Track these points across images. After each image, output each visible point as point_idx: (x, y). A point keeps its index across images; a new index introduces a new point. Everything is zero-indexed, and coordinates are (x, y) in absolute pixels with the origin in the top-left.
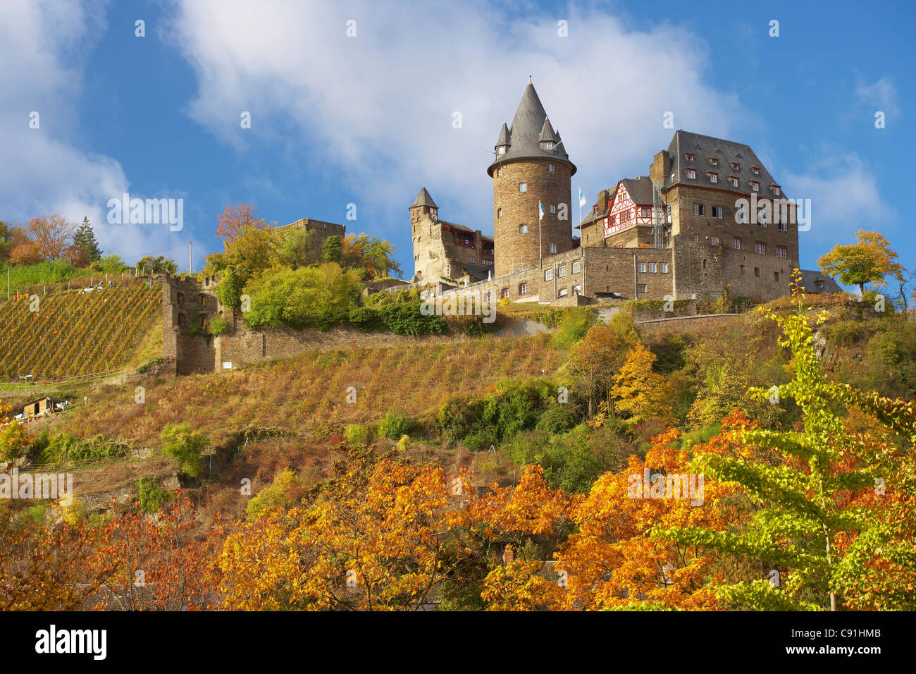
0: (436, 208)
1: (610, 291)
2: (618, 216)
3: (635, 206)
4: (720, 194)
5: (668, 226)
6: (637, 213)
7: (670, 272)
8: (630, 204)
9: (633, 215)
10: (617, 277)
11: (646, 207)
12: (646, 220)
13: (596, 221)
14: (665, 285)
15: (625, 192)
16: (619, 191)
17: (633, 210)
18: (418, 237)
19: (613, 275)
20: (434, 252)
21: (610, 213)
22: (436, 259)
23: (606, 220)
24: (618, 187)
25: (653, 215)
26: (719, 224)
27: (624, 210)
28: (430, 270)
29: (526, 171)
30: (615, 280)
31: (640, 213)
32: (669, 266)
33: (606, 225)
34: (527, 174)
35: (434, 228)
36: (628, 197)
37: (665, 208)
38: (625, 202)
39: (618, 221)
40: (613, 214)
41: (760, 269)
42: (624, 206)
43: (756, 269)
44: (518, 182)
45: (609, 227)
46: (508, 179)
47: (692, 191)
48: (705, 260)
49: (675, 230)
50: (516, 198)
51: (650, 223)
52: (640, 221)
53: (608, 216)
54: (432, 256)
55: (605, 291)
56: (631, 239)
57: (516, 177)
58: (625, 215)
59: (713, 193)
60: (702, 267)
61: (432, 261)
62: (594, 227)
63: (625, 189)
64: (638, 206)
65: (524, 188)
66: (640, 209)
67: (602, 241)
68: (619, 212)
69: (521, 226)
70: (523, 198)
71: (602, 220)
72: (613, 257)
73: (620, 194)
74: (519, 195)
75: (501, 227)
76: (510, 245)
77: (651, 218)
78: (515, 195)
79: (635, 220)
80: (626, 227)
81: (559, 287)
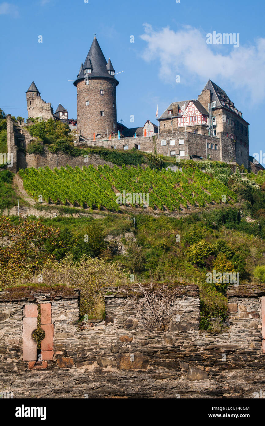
0: (40, 94)
1: (198, 155)
2: (188, 118)
3: (200, 114)
6: (201, 118)
7: (219, 150)
8: (197, 113)
9: (199, 119)
13: (172, 118)
14: (217, 155)
15: (193, 107)
16: (189, 106)
17: (199, 116)
18: (32, 108)
19: (198, 148)
21: (182, 115)
23: (179, 119)
26: (233, 129)
27: (192, 115)
29: (104, 84)
30: (199, 150)
31: (203, 119)
32: (218, 147)
33: (179, 121)
34: (104, 86)
36: (196, 109)
38: (193, 112)
39: (187, 120)
40: (185, 116)
44: (99, 89)
45: (181, 123)
46: (93, 87)
47: (226, 111)
48: (230, 146)
49: (219, 129)
50: (98, 97)
51: (206, 124)
52: (203, 123)
53: (181, 117)
55: (195, 155)
56: (198, 130)
57: (98, 86)
58: (193, 118)
59: (231, 113)
60: (229, 149)
62: (170, 121)
63: (194, 105)
64: (202, 115)
65: (103, 93)
66: (203, 117)
67: (176, 129)
68: (189, 116)
69: (101, 112)
70: (102, 98)
71: (177, 119)
72: (198, 139)
73: (189, 107)
74: (100, 96)
75: (88, 110)
76: (95, 121)
77: (206, 121)
78: (98, 95)
79: (200, 122)
80: (194, 124)
81: (171, 150)
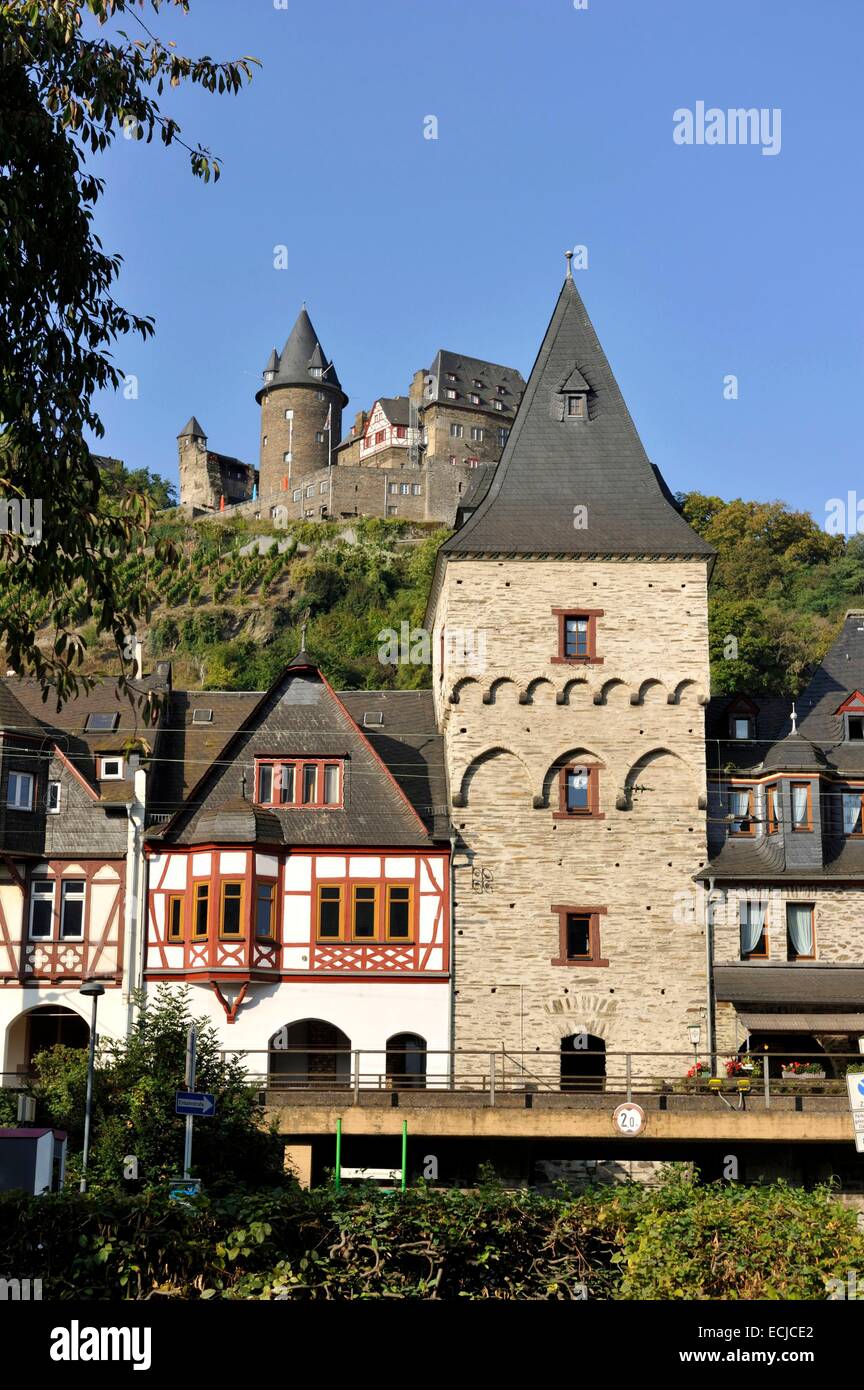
2: (374, 437)
3: (390, 425)
4: (480, 415)
5: (422, 448)
6: (391, 433)
7: (423, 495)
8: (386, 423)
9: (388, 435)
10: (366, 499)
11: (401, 427)
12: (401, 441)
14: (417, 508)
15: (381, 411)
16: (376, 410)
17: (388, 430)
19: (363, 496)
21: (365, 434)
22: (201, 489)
23: (362, 441)
24: (374, 407)
25: (409, 435)
26: (479, 446)
27: (380, 429)
29: (293, 398)
31: (395, 434)
32: (422, 488)
33: (362, 447)
34: (294, 400)
36: (384, 416)
37: (421, 427)
38: (381, 422)
39: (373, 442)
40: (369, 435)
42: (380, 426)
45: (365, 449)
46: (274, 406)
47: (449, 411)
48: (460, 483)
49: (430, 451)
50: (281, 425)
51: (405, 443)
52: (395, 442)
53: (364, 438)
56: (385, 460)
57: (282, 404)
58: (380, 436)
59: (473, 414)
60: (457, 491)
61: (197, 490)
63: (381, 408)
64: (394, 425)
65: (290, 414)
66: (395, 429)
68: (375, 432)
71: (359, 441)
72: (363, 476)
73: (376, 413)
77: (406, 438)
79: (390, 440)
80: (381, 448)
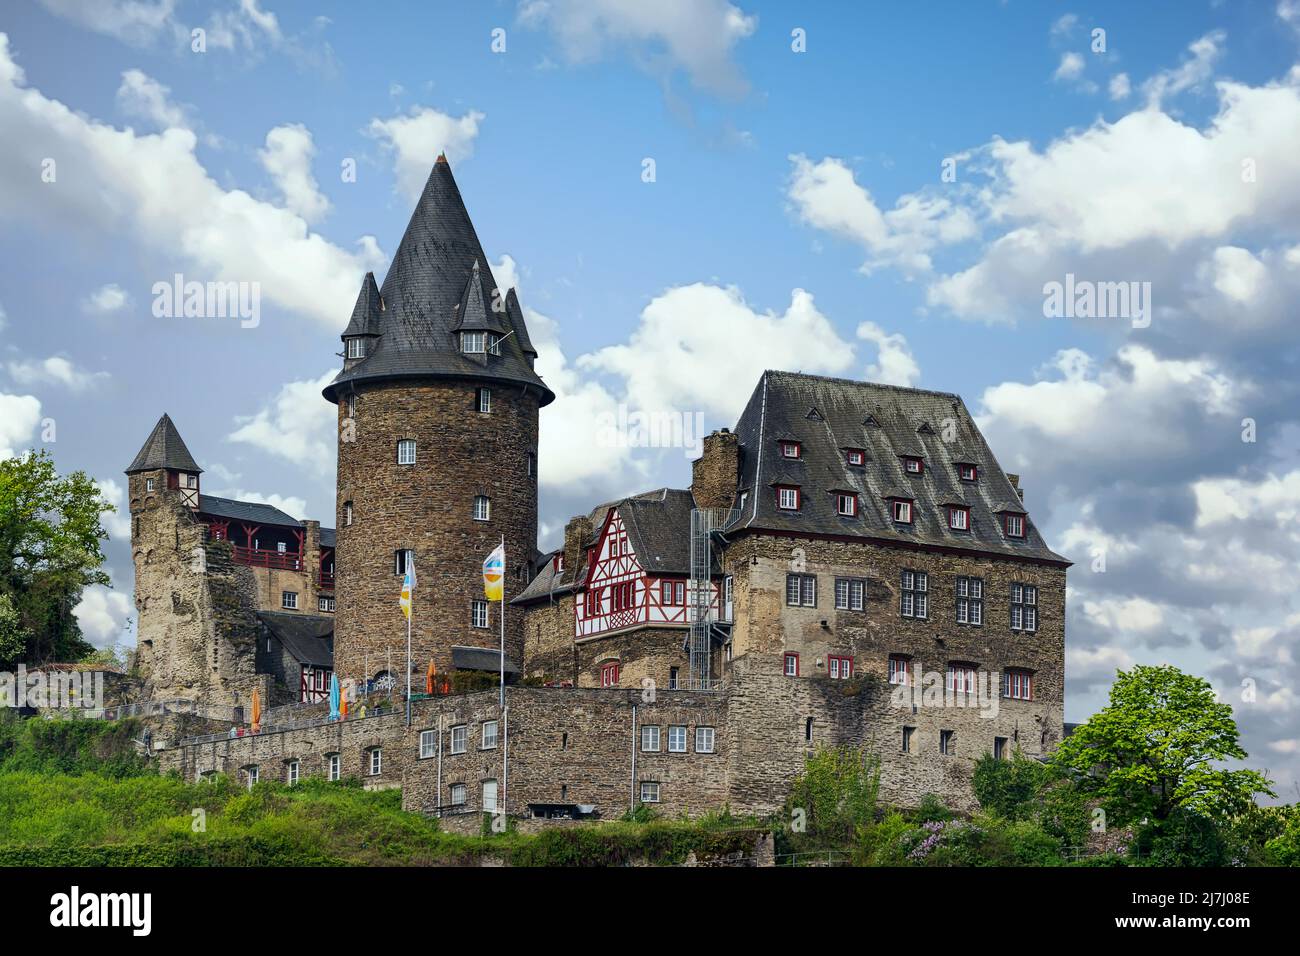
0: (194, 473)
1: (569, 800)
2: (607, 593)
3: (644, 574)
4: (859, 548)
5: (720, 635)
6: (649, 593)
7: (720, 752)
8: (635, 568)
9: (640, 597)
10: (588, 764)
11: (672, 579)
12: (670, 612)
13: (559, 596)
14: (708, 784)
15: (623, 535)
16: (612, 529)
17: (639, 585)
18: (145, 551)
20: (185, 594)
21: (589, 581)
22: (188, 617)
23: (580, 598)
24: (610, 519)
25: (690, 598)
26: (854, 624)
27: (620, 579)
28: (173, 644)
29: (417, 409)
30: (582, 771)
31: (656, 594)
32: (718, 738)
33: (580, 611)
34: (418, 417)
35: (185, 532)
36: (631, 550)
37: (718, 580)
38: (623, 560)
39: (606, 606)
40: (597, 585)
41: (957, 734)
42: (622, 572)
43: (946, 735)
44: (394, 437)
45: (586, 618)
46: (370, 429)
47: (784, 543)
48: (810, 720)
49: (739, 642)
50: (388, 481)
51: (681, 618)
52: (655, 615)
53: (585, 590)
54: (180, 606)
55: (556, 798)
56: (633, 654)
57: (389, 422)
58: (623, 594)
59: (841, 545)
60: (802, 738)
61: (178, 619)
62: (553, 609)
63: (623, 527)
64: (653, 572)
65: (408, 454)
66: (657, 584)
67: (569, 649)
68: (609, 582)
69: (402, 553)
70: (406, 482)
71: (570, 599)
72: (580, 711)
73: (613, 537)
74: (397, 473)
75: (348, 552)
76: (369, 604)
77: (684, 605)
78: (385, 471)
79: (644, 609)
80: (623, 625)
81: (451, 778)
